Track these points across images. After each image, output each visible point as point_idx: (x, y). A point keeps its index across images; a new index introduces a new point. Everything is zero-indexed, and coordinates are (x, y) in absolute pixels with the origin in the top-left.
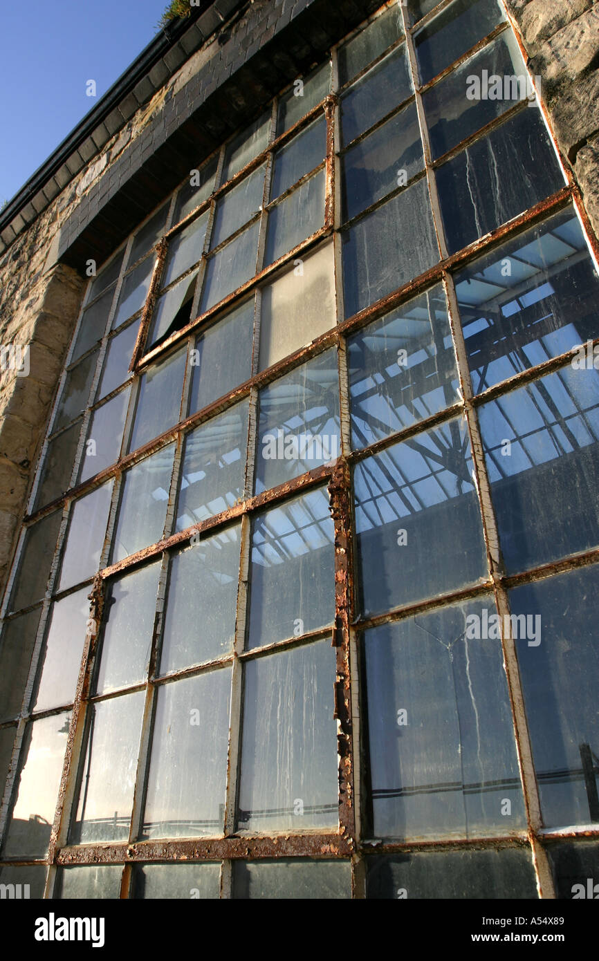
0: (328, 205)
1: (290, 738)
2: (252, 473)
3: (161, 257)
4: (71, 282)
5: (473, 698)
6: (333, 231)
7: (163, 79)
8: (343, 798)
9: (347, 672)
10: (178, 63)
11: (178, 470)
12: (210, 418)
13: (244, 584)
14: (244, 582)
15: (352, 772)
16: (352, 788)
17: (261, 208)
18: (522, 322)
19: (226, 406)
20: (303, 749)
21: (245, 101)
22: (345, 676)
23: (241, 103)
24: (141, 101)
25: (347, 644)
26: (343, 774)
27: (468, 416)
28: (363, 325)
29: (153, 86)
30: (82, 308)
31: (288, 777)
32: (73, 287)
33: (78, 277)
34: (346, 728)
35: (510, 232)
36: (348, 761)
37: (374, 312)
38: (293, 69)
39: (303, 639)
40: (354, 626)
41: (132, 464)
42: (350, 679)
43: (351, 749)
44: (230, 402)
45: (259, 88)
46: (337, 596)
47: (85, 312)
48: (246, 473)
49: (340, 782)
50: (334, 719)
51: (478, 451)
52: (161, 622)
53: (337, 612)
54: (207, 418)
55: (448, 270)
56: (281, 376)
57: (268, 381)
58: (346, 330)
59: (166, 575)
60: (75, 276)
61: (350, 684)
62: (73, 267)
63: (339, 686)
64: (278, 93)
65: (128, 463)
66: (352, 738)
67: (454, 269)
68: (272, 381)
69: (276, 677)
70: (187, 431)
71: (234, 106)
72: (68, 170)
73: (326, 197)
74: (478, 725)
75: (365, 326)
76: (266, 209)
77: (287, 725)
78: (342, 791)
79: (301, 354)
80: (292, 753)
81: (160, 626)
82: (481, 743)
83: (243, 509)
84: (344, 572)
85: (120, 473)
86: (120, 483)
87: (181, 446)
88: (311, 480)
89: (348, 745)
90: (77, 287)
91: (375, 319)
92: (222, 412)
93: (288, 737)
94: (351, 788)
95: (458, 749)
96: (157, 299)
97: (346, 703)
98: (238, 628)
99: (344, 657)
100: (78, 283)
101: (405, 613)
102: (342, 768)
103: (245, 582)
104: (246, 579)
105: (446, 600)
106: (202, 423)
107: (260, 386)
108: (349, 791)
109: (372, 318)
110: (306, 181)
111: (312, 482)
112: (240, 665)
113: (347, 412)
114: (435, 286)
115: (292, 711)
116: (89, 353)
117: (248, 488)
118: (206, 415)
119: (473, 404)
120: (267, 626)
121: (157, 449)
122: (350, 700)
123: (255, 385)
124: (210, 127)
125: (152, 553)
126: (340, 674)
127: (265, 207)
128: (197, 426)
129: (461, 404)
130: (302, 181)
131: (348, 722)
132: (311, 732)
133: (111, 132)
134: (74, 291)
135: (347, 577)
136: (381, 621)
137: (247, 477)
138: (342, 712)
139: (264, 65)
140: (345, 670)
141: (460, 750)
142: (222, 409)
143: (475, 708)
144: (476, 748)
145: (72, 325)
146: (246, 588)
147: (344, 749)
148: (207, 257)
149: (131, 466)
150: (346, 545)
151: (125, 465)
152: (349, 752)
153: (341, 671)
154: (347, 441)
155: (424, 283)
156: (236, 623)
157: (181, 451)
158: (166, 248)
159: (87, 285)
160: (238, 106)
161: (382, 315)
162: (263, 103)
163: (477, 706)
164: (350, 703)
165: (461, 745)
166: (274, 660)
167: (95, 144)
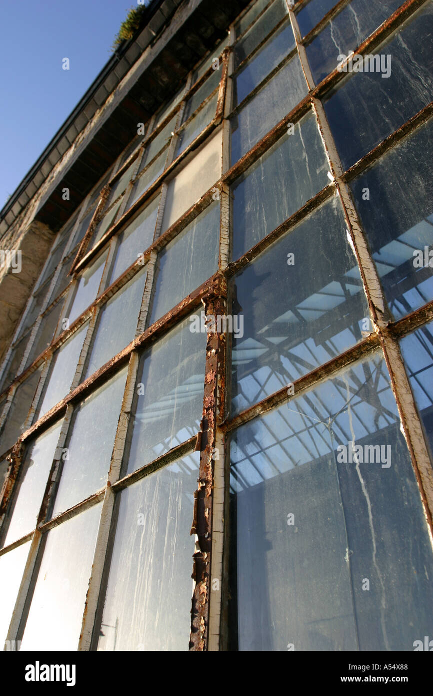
0: (219, 104)
1: (149, 570)
2: (145, 318)
3: (103, 197)
4: (44, 234)
5: (362, 481)
6: (222, 119)
7: (114, 85)
8: (194, 640)
9: (210, 478)
10: (124, 72)
11: (91, 336)
12: (119, 288)
13: (126, 415)
14: (125, 412)
15: (208, 602)
16: (207, 624)
17: (173, 134)
18: (389, 99)
19: (132, 274)
20: (161, 581)
21: (168, 78)
22: (207, 482)
23: (165, 79)
24: (99, 103)
25: (211, 444)
26: (197, 605)
27: (340, 190)
28: (244, 169)
29: (108, 92)
30: (51, 252)
31: (143, 619)
32: (45, 238)
33: (50, 231)
34: (205, 545)
35: (371, 43)
36: (204, 587)
37: (253, 154)
38: (203, 47)
39: (171, 453)
40: (221, 427)
41: (61, 344)
42: (213, 485)
43: (208, 571)
44: (135, 270)
45: (178, 66)
46: (204, 398)
47: (52, 255)
48: (139, 318)
49: (193, 617)
50: (191, 534)
51: (352, 214)
52: (57, 469)
53: (203, 414)
54: (117, 289)
55: (316, 96)
56: (176, 236)
57: (166, 242)
58: (229, 178)
59: (68, 426)
60: (47, 230)
61: (212, 490)
62: (46, 224)
63: (200, 495)
64: (192, 69)
65: (57, 344)
66: (210, 557)
67: (322, 94)
68: (169, 242)
69: (143, 502)
70: (102, 304)
71: (160, 83)
72: (50, 163)
73: (218, 100)
74: (371, 517)
75: (246, 170)
76: (177, 134)
77: (149, 553)
78: (194, 630)
79: (192, 210)
80: (150, 587)
81: (55, 473)
82: (377, 541)
83: (132, 347)
84: (213, 372)
85: (51, 354)
86: (50, 362)
87: (96, 317)
88: (191, 301)
89: (205, 566)
90: (49, 238)
91: (254, 161)
92: (129, 280)
93: (148, 568)
94: (205, 624)
95: (345, 555)
96: (97, 224)
97: (206, 514)
98: (115, 458)
99: (207, 461)
100: (49, 236)
101: (276, 398)
102: (197, 597)
103: (127, 413)
104: (129, 410)
105: (323, 372)
106: (114, 294)
107: (159, 248)
108: (202, 629)
109: (251, 160)
110: (206, 104)
111: (191, 302)
112: (113, 495)
113: (227, 237)
114: (306, 115)
115: (155, 537)
116: (49, 279)
117: (140, 329)
118: (116, 286)
119: (345, 180)
120: (141, 450)
121: (79, 326)
122: (211, 510)
123: (155, 248)
124: (143, 101)
125: (59, 408)
126: (201, 481)
127: (176, 132)
128: (109, 298)
129: (332, 183)
130: (204, 104)
131: (206, 536)
132: (171, 558)
133: (79, 130)
134: (46, 241)
135: (216, 376)
136: (251, 414)
137: (139, 320)
138: (201, 525)
139: (180, 46)
140: (207, 475)
141: (347, 557)
142: (129, 278)
143: (366, 495)
144: (371, 550)
145: (42, 265)
146: (128, 418)
147: (200, 572)
148: (133, 183)
149: (60, 346)
150: (217, 346)
151: (55, 346)
152: (206, 575)
153: (203, 477)
154: (225, 259)
155: (295, 114)
156: (113, 452)
157: (95, 321)
158: (108, 191)
159: (56, 236)
160: (163, 82)
161: (260, 155)
162: (181, 78)
163: (368, 491)
164: (212, 514)
165: (349, 549)
166: (143, 484)
167: (68, 141)
